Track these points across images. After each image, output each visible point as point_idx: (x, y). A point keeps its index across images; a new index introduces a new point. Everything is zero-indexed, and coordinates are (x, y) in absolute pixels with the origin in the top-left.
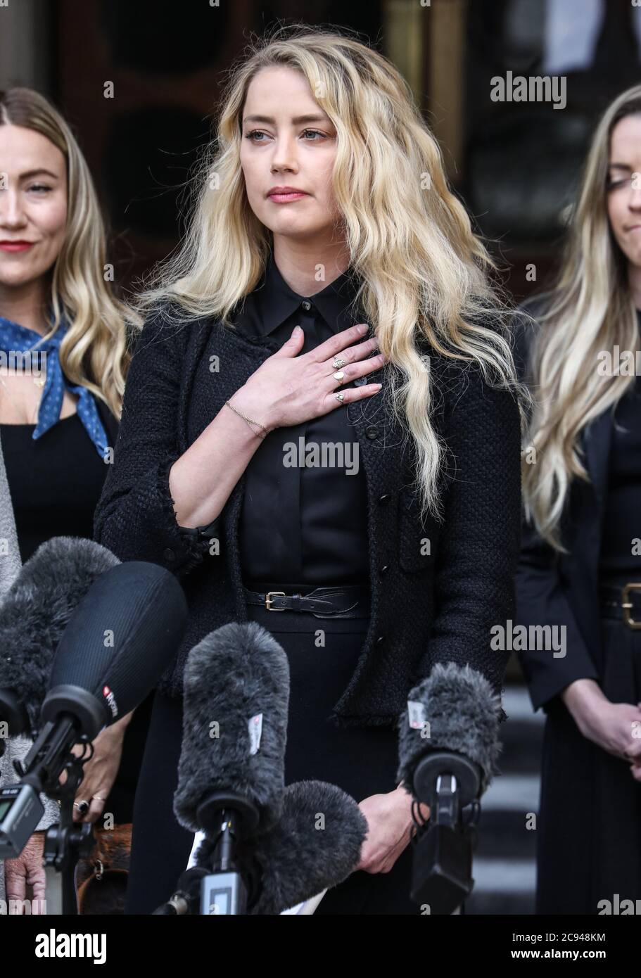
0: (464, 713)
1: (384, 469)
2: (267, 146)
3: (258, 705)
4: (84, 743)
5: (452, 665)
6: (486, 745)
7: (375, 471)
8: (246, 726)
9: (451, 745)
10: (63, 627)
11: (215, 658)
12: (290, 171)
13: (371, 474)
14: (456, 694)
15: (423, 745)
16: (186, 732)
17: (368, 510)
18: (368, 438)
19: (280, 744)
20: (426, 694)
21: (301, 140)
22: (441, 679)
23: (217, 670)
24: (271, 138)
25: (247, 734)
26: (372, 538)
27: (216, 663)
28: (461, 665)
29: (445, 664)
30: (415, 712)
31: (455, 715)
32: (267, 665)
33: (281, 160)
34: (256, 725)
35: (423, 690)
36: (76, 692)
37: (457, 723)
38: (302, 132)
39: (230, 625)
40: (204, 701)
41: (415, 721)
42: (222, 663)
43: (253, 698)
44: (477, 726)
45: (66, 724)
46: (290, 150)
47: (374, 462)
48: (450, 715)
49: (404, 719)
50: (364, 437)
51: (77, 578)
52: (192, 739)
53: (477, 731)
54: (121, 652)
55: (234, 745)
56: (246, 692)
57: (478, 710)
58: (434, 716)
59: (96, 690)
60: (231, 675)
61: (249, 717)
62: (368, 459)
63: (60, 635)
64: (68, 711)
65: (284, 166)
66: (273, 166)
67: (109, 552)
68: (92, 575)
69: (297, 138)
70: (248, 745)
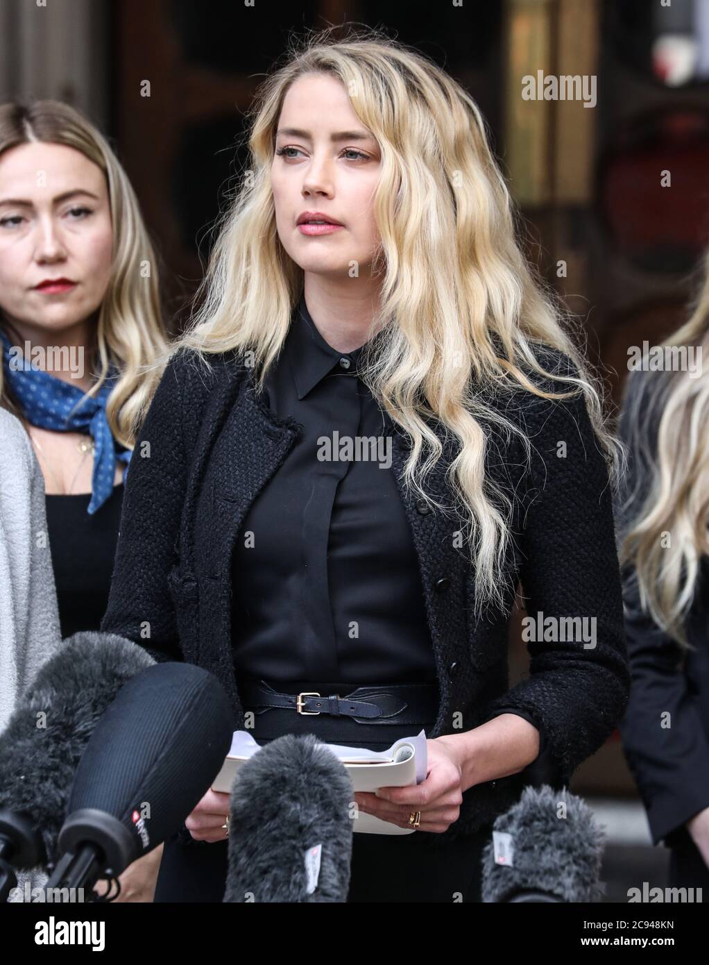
0: (560, 847)
1: (440, 549)
2: (301, 165)
3: (315, 834)
4: (109, 878)
5: (546, 789)
6: (585, 884)
7: (429, 552)
8: (302, 859)
9: (543, 885)
10: (86, 740)
11: (266, 777)
12: (324, 194)
13: (425, 556)
14: (551, 824)
15: (511, 884)
16: (231, 866)
17: (424, 599)
18: (419, 513)
19: (342, 880)
20: (515, 823)
21: (340, 159)
22: (534, 806)
23: (269, 792)
24: (307, 156)
25: (303, 869)
26: (434, 631)
27: (268, 783)
28: (557, 789)
29: (537, 787)
30: (501, 845)
31: (549, 849)
32: (327, 786)
33: (314, 181)
34: (313, 858)
35: (511, 818)
36: (95, 817)
37: (551, 858)
38: (342, 151)
39: (285, 738)
40: (253, 829)
41: (502, 855)
42: (274, 784)
43: (311, 826)
44: (575, 862)
45: (87, 856)
46: (326, 169)
47: (427, 542)
48: (543, 849)
49: (488, 852)
50: (415, 512)
51: (104, 682)
52: (239, 873)
53: (575, 868)
54: (154, 769)
55: (288, 882)
56: (303, 819)
57: (576, 843)
58: (524, 849)
59: (124, 814)
60: (283, 799)
61: (306, 848)
62: (419, 538)
63: (83, 748)
64: (90, 840)
65: (317, 187)
66: (304, 187)
67: (142, 650)
68: (120, 678)
69: (336, 158)
70: (303, 883)
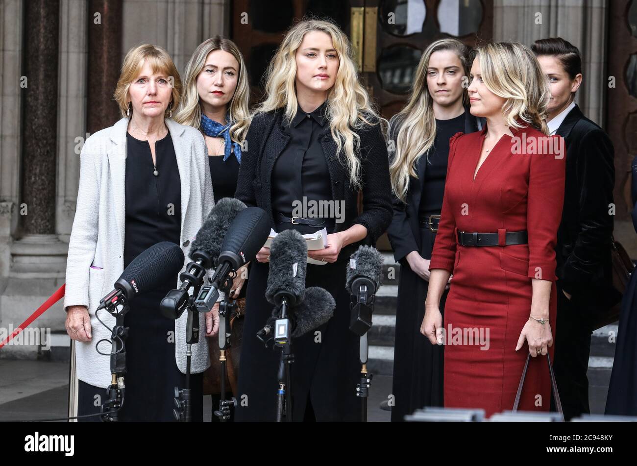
0: (370, 263)
1: (337, 172)
2: (314, 59)
3: (296, 259)
4: (233, 272)
5: (366, 246)
6: (378, 274)
8: (292, 267)
9: (365, 275)
10: (226, 230)
11: (281, 242)
13: (332, 174)
14: (368, 257)
15: (355, 274)
16: (270, 269)
17: (331, 187)
19: (304, 273)
20: (357, 256)
22: (362, 251)
23: (282, 247)
25: (292, 270)
26: (334, 197)
27: (281, 244)
28: (369, 246)
29: (364, 245)
30: (352, 263)
31: (367, 264)
32: (300, 245)
34: (295, 267)
35: (355, 255)
36: (229, 253)
37: (367, 267)
39: (287, 230)
40: (277, 258)
41: (352, 266)
42: (283, 244)
43: (295, 257)
44: (375, 268)
45: (227, 265)
47: (333, 170)
48: (365, 264)
49: (348, 265)
51: (232, 213)
52: (272, 271)
53: (375, 270)
54: (247, 239)
55: (288, 274)
56: (292, 255)
57: (375, 262)
58: (359, 264)
59: (238, 253)
60: (286, 249)
61: (293, 264)
62: (330, 169)
63: (225, 233)
64: (228, 260)
67: (243, 203)
68: (236, 212)
70: (292, 274)
